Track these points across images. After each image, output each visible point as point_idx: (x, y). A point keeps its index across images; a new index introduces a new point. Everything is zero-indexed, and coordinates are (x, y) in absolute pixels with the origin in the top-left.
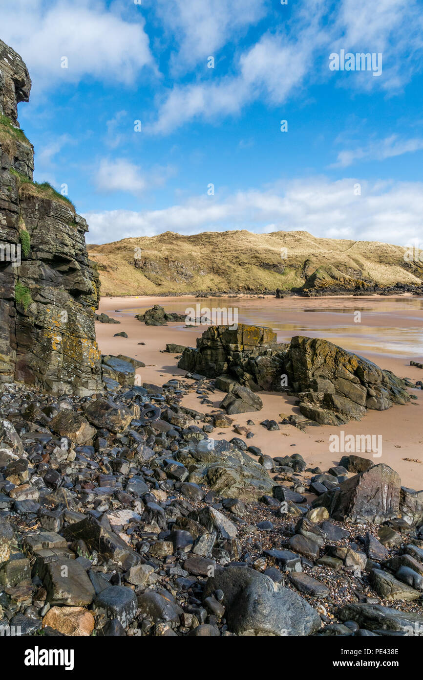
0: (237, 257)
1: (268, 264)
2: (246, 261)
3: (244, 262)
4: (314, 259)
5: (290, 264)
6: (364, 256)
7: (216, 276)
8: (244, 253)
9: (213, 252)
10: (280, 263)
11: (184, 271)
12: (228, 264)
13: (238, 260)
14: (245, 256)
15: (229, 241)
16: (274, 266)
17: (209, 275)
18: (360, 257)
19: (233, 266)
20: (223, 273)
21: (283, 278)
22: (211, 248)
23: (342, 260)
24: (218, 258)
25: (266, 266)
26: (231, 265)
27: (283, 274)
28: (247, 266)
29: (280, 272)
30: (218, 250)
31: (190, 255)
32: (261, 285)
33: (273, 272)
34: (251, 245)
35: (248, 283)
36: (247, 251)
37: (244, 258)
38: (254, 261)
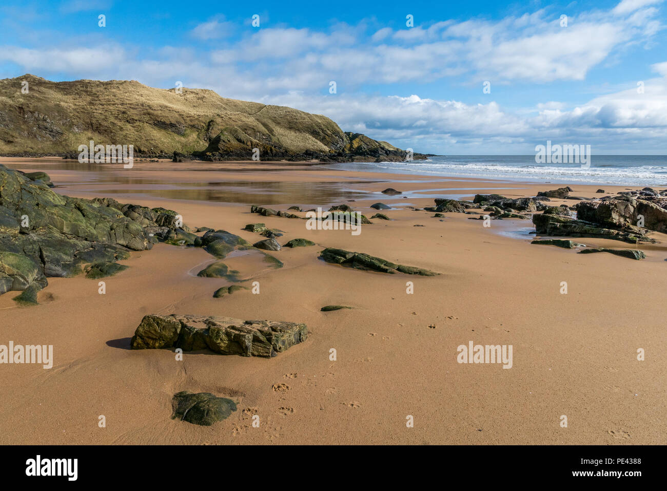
0: (124, 113)
1: (164, 123)
2: (136, 118)
3: (133, 119)
4: (219, 120)
5: (192, 124)
6: (273, 121)
7: (96, 134)
8: (133, 108)
9: (91, 103)
10: (178, 122)
11: (48, 125)
12: (112, 119)
13: (126, 116)
14: (135, 112)
15: (113, 92)
16: (172, 125)
17: (86, 132)
18: (270, 121)
19: (119, 124)
20: (106, 131)
21: (183, 139)
22: (89, 99)
23: (250, 123)
24: (98, 111)
25: (162, 125)
26: (116, 122)
27: (183, 135)
28: (138, 123)
29: (179, 133)
30: (98, 102)
31: (58, 105)
32: (155, 147)
33: (171, 133)
34: (143, 99)
35: (138, 144)
36: (138, 105)
37: (132, 113)
38: (147, 118)
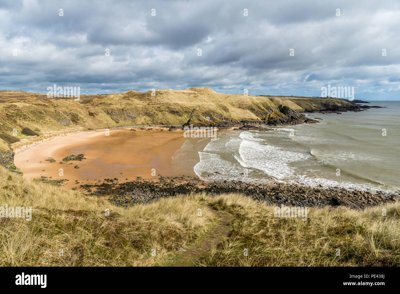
0: (159, 108)
1: (174, 111)
2: (164, 110)
3: (162, 110)
4: (198, 108)
5: (185, 111)
6: (231, 104)
7: (148, 117)
8: (163, 106)
9: (149, 104)
10: (180, 111)
11: (131, 115)
12: (154, 111)
13: (160, 109)
14: (163, 107)
16: (177, 112)
17: (144, 116)
18: (229, 104)
19: (157, 112)
20: (151, 115)
21: (180, 118)
22: (148, 102)
24: (150, 108)
25: (173, 112)
26: (156, 112)
27: (181, 116)
28: (164, 112)
29: (180, 115)
30: (151, 103)
31: (136, 107)
32: (168, 122)
33: (176, 115)
34: (168, 101)
35: (162, 121)
36: (165, 104)
37: (162, 108)
38: (167, 109)
